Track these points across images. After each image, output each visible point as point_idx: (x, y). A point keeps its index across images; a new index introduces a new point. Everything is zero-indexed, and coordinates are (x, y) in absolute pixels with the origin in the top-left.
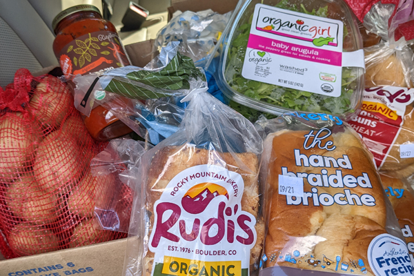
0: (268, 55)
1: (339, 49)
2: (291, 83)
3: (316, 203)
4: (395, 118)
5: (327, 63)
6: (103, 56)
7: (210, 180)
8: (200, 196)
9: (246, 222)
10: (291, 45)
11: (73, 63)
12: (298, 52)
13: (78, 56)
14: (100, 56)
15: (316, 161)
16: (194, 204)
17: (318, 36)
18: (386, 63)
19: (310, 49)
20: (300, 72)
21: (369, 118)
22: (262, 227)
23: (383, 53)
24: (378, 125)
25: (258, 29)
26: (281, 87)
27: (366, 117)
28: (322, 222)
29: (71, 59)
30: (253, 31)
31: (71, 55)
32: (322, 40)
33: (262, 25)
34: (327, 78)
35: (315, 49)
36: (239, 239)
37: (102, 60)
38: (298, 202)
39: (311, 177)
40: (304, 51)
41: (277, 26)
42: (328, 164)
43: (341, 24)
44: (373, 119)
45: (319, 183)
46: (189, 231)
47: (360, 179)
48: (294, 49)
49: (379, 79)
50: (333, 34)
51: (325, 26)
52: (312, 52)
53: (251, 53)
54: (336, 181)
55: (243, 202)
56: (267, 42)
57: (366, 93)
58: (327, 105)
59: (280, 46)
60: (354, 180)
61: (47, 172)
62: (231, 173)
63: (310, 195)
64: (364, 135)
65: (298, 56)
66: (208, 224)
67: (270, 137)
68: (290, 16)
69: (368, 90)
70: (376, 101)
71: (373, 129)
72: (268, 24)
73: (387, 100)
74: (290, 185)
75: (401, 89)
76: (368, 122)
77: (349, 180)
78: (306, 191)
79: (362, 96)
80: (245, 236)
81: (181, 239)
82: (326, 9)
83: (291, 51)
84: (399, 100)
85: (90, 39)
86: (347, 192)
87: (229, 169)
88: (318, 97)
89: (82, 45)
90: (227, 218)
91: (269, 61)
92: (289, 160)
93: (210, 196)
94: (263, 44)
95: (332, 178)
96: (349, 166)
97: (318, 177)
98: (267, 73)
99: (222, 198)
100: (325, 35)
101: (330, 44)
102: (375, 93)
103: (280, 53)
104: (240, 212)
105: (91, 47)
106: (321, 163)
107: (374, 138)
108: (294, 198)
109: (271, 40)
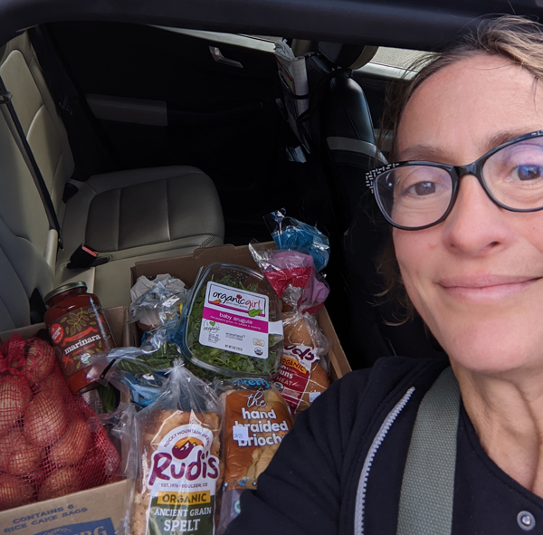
0: (217, 324)
1: (266, 319)
2: (234, 348)
3: (256, 444)
4: (305, 372)
5: (257, 330)
6: (91, 326)
7: (191, 435)
8: (184, 446)
9: (213, 463)
10: (233, 316)
11: (65, 331)
12: (237, 322)
13: (70, 326)
14: (89, 326)
15: (255, 415)
16: (180, 452)
17: (251, 308)
18: (298, 326)
19: (246, 319)
20: (240, 338)
21: (288, 371)
22: (223, 465)
23: (296, 318)
24: (294, 376)
25: (210, 302)
26: (226, 351)
27: (286, 370)
28: (259, 456)
29: (64, 328)
30: (207, 305)
31: (64, 326)
32: (254, 311)
33: (213, 299)
34: (258, 343)
35: (250, 319)
36: (209, 474)
37: (90, 329)
38: (245, 444)
39: (252, 426)
40: (242, 321)
41: (223, 300)
42: (262, 417)
43: (267, 298)
44: (290, 372)
45: (257, 430)
46: (177, 472)
47: (282, 424)
48: (235, 319)
49: (293, 338)
50: (262, 307)
51: (256, 300)
52: (248, 322)
53: (205, 323)
54: (267, 428)
55: (211, 449)
56: (216, 313)
57: (285, 351)
58: (259, 365)
59: (226, 316)
60: (278, 426)
61: (40, 428)
62: (205, 429)
63: (252, 438)
64: (285, 385)
65: (238, 324)
66: (191, 466)
67: (224, 396)
68: (231, 292)
69: (286, 348)
70: (292, 357)
71: (291, 380)
72: (216, 298)
73: (299, 358)
74: (240, 433)
75: (308, 347)
76: (287, 374)
77: (275, 427)
78: (250, 436)
79: (283, 353)
80: (213, 472)
81: (172, 478)
82: (257, 285)
83: (234, 321)
84: (307, 358)
85: (82, 312)
86: (274, 435)
87: (203, 426)
88: (252, 359)
89: (75, 317)
90: (202, 461)
91: (217, 329)
92: (238, 413)
93: (191, 447)
94: (214, 316)
95: (265, 426)
96: (274, 417)
97: (257, 426)
98: (217, 339)
99: (200, 448)
100: (257, 308)
101: (260, 315)
102: (291, 351)
103: (225, 323)
104: (210, 456)
105: (82, 319)
106: (258, 417)
107: (291, 387)
108: (243, 442)
109: (219, 312)
